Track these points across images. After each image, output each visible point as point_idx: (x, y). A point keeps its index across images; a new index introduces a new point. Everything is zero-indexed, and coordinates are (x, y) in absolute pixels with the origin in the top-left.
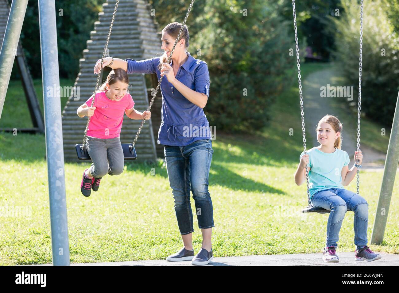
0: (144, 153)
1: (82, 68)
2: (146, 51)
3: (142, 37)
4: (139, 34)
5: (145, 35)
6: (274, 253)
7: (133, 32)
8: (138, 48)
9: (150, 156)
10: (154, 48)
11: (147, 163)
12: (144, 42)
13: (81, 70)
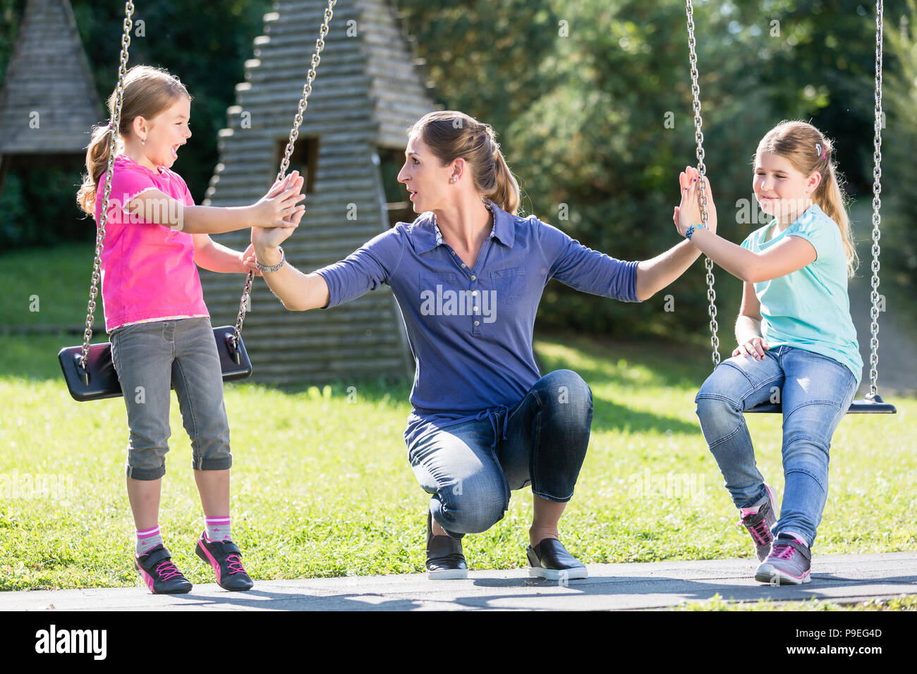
0: (379, 356)
1: (227, 152)
2: (381, 104)
3: (372, 70)
4: (364, 61)
5: (381, 66)
6: (658, 559)
7: (349, 57)
8: (362, 95)
9: (394, 363)
10: (404, 97)
11: (387, 381)
12: (377, 83)
13: (225, 158)
